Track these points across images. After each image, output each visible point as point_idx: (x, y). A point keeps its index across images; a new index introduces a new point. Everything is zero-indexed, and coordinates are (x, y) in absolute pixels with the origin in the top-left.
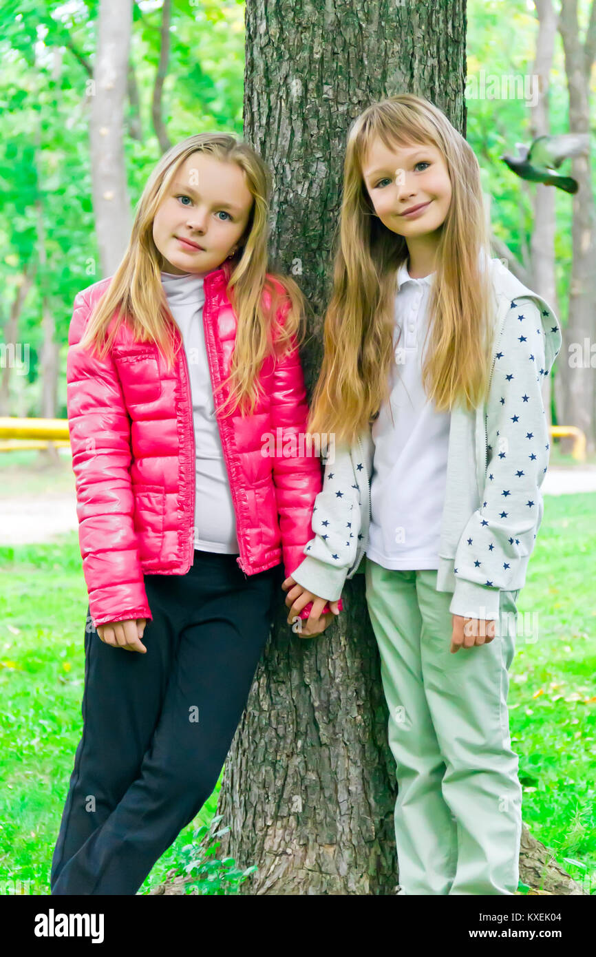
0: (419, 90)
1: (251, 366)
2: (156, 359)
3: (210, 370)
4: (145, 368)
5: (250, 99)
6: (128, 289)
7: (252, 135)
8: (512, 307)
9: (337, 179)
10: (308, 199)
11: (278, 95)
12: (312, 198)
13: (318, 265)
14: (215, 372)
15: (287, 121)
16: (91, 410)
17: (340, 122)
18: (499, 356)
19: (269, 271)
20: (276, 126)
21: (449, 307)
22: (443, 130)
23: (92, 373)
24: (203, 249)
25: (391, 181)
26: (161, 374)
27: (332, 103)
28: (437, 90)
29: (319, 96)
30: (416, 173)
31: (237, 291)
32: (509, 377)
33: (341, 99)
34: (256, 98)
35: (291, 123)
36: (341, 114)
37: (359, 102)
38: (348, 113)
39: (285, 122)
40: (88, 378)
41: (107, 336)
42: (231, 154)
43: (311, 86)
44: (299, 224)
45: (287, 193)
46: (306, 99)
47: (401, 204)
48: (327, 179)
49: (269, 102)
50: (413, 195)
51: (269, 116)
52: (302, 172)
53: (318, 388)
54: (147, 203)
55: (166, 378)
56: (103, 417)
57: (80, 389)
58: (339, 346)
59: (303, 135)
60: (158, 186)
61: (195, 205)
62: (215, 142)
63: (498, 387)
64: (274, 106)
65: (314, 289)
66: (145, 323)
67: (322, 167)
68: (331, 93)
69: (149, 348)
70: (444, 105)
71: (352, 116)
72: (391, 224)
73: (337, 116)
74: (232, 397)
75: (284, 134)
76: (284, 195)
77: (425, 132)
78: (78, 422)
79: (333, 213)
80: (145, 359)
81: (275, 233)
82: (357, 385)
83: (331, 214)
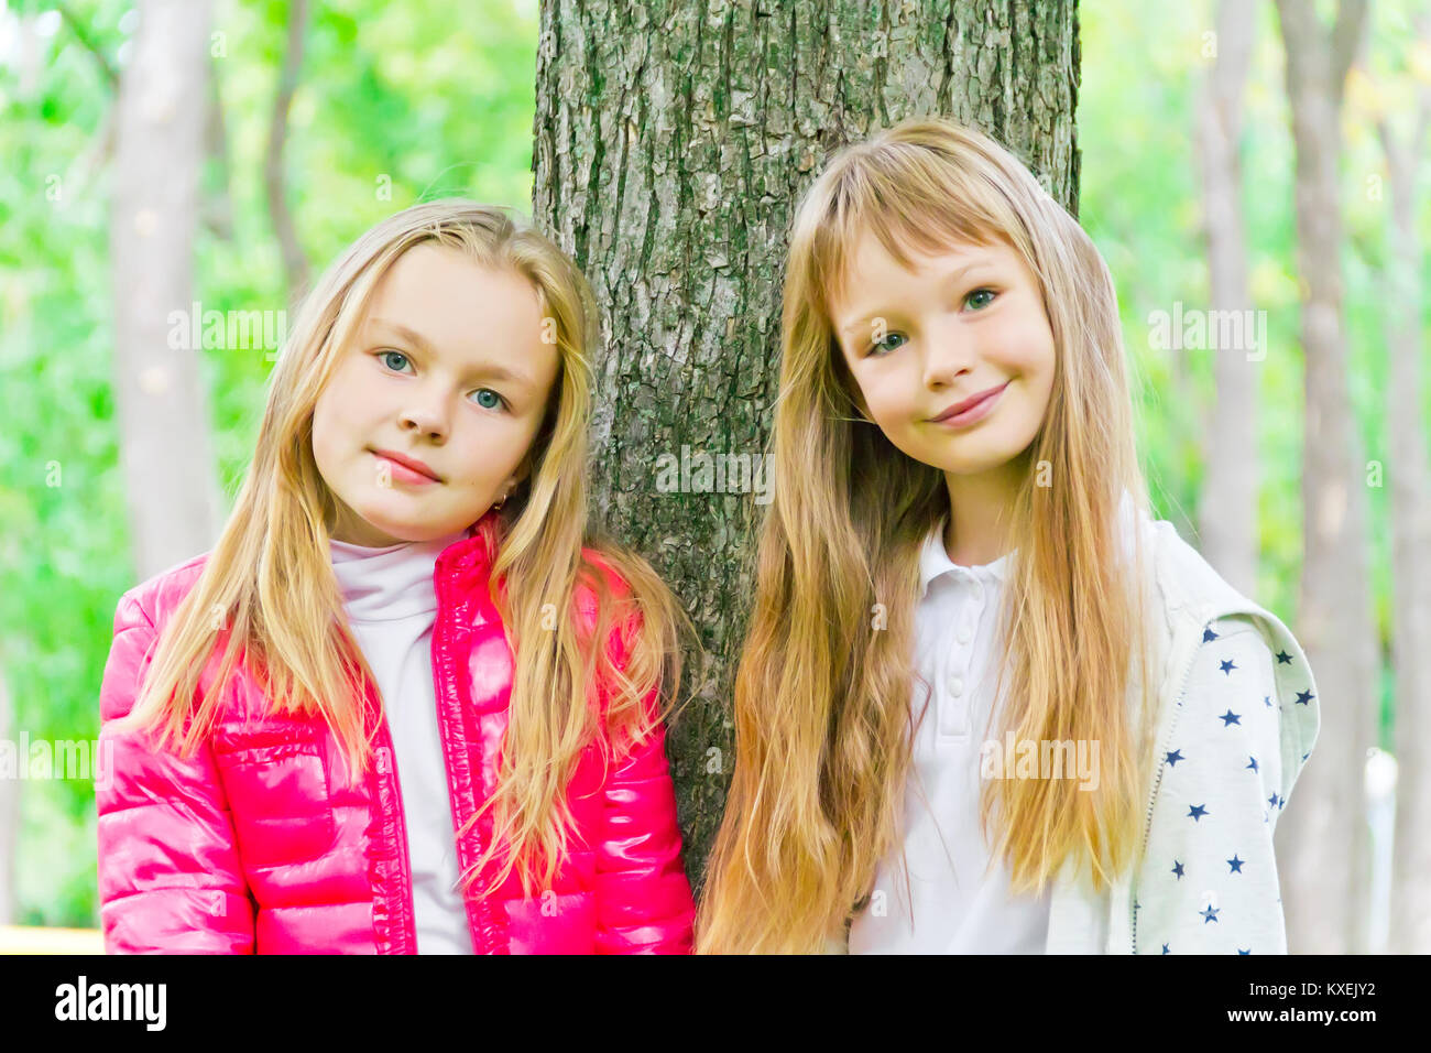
0: (965, 105)
1: (549, 766)
2: (319, 754)
3: (451, 785)
4: (292, 780)
5: (550, 124)
6: (251, 580)
7: (555, 211)
8: (1205, 640)
9: (762, 320)
10: (690, 368)
11: (619, 116)
12: (703, 367)
13: (714, 530)
14: (462, 788)
15: (642, 177)
16: (161, 879)
17: (771, 182)
18: (1173, 758)
19: (589, 542)
20: (614, 188)
21: (1044, 638)
22: (1025, 206)
23: (165, 789)
24: (437, 480)
25: (907, 339)
26: (334, 791)
27: (751, 136)
28: (1009, 107)
29: (721, 117)
30: (963, 316)
31: (514, 585)
32: (1197, 812)
33: (774, 125)
34: (565, 121)
35: (650, 184)
36: (773, 164)
37: (820, 132)
38: (791, 159)
39: (637, 181)
40: (151, 802)
41: (198, 697)
42: (506, 249)
43: (702, 92)
44: (667, 431)
45: (640, 353)
46: (690, 124)
47: (933, 394)
48: (738, 321)
49: (599, 131)
50: (963, 372)
51: (596, 166)
52: (677, 302)
53: (721, 843)
54: (299, 368)
55: (346, 799)
56: (187, 895)
57: (132, 829)
58: (774, 745)
59: (680, 215)
60: (326, 327)
61: (420, 374)
62: (469, 219)
63: (1169, 834)
64: (611, 141)
65: (705, 589)
66: (296, 664)
67: (727, 290)
68: (749, 110)
69: (307, 729)
70: (1025, 145)
71: (802, 169)
72: (909, 441)
73: (765, 165)
74: (499, 844)
75: (634, 209)
76: (632, 359)
77: (985, 217)
78: (127, 911)
79: (753, 404)
80: (293, 754)
81: (608, 451)
82: (818, 835)
83: (748, 405)
